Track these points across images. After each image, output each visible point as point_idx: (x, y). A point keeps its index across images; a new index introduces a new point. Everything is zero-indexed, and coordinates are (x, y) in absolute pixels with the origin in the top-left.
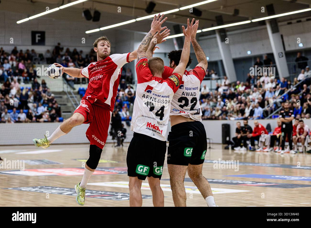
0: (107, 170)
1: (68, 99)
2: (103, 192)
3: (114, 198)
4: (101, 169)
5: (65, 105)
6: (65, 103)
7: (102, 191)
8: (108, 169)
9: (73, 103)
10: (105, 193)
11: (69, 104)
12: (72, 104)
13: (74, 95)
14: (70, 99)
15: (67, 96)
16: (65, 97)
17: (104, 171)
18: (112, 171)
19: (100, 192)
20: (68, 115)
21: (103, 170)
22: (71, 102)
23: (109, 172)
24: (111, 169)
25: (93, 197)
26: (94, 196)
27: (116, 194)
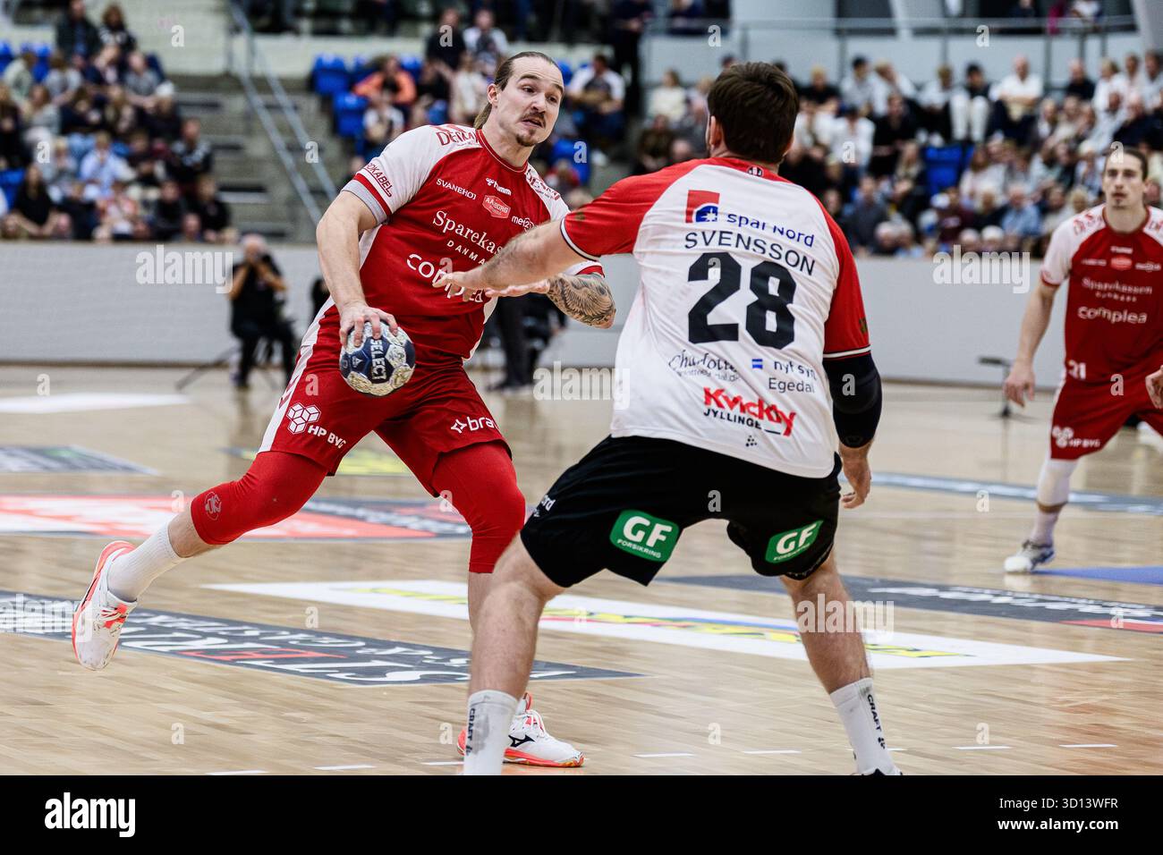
0: (383, 517)
1: (249, 117)
2: (301, 636)
3: (341, 670)
4: (350, 511)
5: (235, 148)
6: (233, 139)
7: (294, 631)
8: (388, 512)
9: (279, 140)
10: (309, 641)
11: (257, 148)
12: (273, 148)
13: (283, 99)
14: (266, 119)
15: (248, 99)
16: (236, 104)
17: (363, 519)
18: (405, 521)
19: (284, 636)
20: (244, 204)
21: (360, 512)
22: (264, 132)
23: (388, 524)
24: (405, 510)
25: (232, 662)
26: (234, 658)
27: (367, 646)
